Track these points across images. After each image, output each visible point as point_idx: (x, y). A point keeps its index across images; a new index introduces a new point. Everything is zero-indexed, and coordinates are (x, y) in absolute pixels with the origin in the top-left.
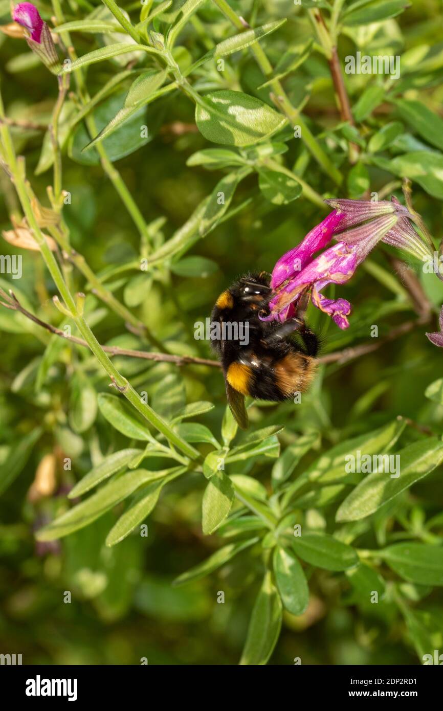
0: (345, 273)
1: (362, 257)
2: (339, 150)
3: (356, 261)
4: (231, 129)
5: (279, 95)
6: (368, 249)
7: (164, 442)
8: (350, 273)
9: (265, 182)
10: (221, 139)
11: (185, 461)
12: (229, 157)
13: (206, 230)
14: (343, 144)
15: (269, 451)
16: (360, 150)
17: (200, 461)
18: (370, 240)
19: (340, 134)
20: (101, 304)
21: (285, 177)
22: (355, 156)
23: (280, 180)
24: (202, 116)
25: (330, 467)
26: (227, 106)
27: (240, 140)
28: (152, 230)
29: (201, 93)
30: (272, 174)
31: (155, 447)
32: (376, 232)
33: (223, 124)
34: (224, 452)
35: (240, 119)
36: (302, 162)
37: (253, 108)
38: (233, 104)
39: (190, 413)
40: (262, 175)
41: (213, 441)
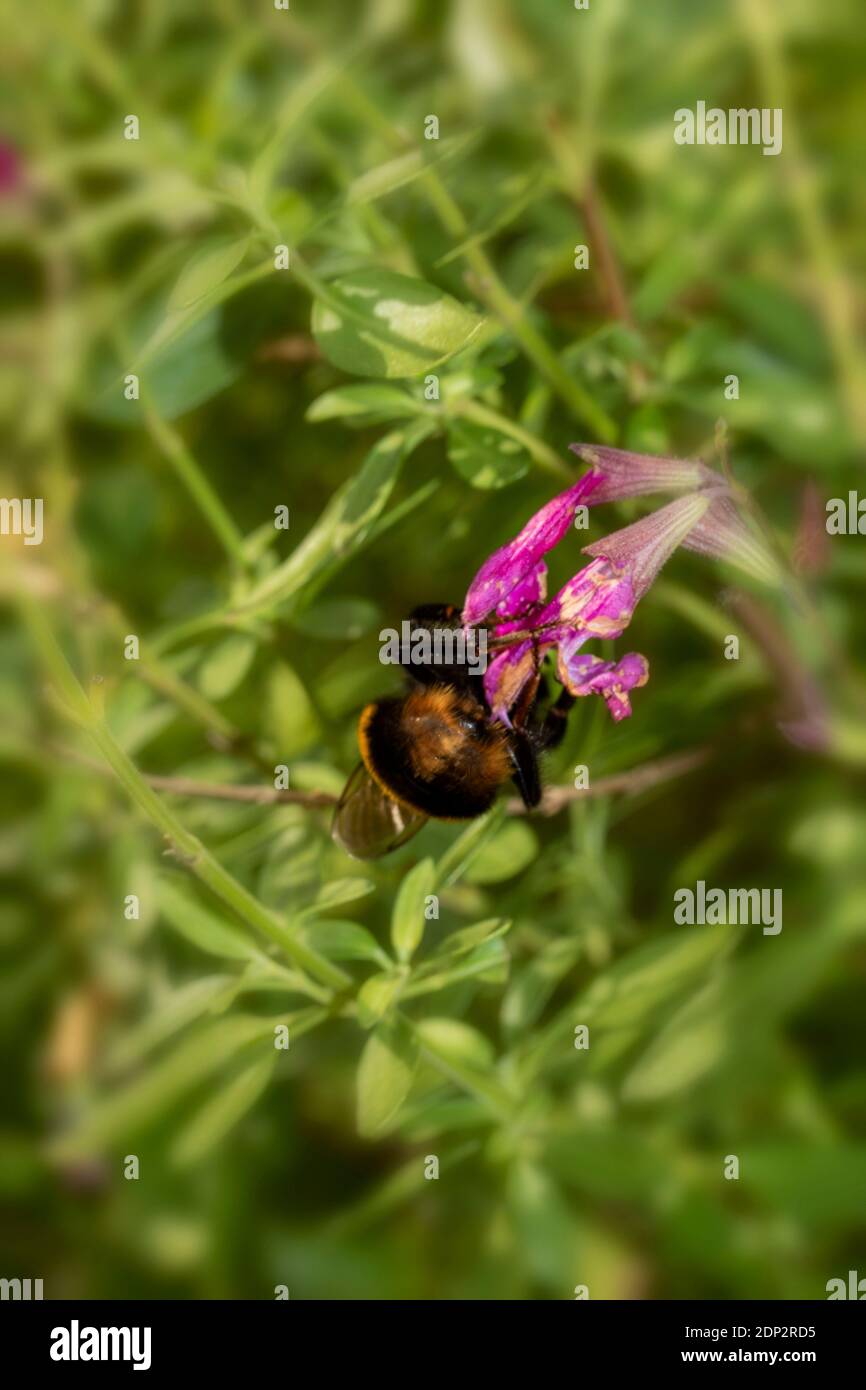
0: (614, 617)
1: (643, 583)
2: (609, 378)
3: (634, 591)
4: (380, 345)
5: (482, 275)
6: (655, 565)
7: (281, 959)
8: (626, 613)
9: (459, 445)
10: (364, 367)
11: (323, 995)
12: (392, 402)
13: (348, 543)
14: (617, 367)
15: (487, 970)
16: (652, 376)
17: (350, 994)
18: (656, 548)
19: (609, 348)
20: (159, 698)
21: (499, 436)
22: (640, 388)
23: (488, 440)
24: (325, 321)
25: (613, 998)
26: (373, 302)
27: (398, 364)
28: (251, 549)
29: (328, 281)
30: (475, 431)
31: (263, 970)
32: (667, 532)
33: (365, 336)
34: (397, 975)
35: (395, 326)
36: (536, 404)
37: (424, 302)
38: (382, 297)
39: (328, 900)
40: (457, 434)
41: (378, 955)
